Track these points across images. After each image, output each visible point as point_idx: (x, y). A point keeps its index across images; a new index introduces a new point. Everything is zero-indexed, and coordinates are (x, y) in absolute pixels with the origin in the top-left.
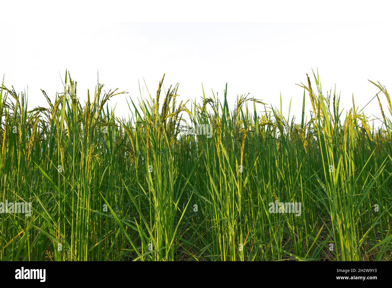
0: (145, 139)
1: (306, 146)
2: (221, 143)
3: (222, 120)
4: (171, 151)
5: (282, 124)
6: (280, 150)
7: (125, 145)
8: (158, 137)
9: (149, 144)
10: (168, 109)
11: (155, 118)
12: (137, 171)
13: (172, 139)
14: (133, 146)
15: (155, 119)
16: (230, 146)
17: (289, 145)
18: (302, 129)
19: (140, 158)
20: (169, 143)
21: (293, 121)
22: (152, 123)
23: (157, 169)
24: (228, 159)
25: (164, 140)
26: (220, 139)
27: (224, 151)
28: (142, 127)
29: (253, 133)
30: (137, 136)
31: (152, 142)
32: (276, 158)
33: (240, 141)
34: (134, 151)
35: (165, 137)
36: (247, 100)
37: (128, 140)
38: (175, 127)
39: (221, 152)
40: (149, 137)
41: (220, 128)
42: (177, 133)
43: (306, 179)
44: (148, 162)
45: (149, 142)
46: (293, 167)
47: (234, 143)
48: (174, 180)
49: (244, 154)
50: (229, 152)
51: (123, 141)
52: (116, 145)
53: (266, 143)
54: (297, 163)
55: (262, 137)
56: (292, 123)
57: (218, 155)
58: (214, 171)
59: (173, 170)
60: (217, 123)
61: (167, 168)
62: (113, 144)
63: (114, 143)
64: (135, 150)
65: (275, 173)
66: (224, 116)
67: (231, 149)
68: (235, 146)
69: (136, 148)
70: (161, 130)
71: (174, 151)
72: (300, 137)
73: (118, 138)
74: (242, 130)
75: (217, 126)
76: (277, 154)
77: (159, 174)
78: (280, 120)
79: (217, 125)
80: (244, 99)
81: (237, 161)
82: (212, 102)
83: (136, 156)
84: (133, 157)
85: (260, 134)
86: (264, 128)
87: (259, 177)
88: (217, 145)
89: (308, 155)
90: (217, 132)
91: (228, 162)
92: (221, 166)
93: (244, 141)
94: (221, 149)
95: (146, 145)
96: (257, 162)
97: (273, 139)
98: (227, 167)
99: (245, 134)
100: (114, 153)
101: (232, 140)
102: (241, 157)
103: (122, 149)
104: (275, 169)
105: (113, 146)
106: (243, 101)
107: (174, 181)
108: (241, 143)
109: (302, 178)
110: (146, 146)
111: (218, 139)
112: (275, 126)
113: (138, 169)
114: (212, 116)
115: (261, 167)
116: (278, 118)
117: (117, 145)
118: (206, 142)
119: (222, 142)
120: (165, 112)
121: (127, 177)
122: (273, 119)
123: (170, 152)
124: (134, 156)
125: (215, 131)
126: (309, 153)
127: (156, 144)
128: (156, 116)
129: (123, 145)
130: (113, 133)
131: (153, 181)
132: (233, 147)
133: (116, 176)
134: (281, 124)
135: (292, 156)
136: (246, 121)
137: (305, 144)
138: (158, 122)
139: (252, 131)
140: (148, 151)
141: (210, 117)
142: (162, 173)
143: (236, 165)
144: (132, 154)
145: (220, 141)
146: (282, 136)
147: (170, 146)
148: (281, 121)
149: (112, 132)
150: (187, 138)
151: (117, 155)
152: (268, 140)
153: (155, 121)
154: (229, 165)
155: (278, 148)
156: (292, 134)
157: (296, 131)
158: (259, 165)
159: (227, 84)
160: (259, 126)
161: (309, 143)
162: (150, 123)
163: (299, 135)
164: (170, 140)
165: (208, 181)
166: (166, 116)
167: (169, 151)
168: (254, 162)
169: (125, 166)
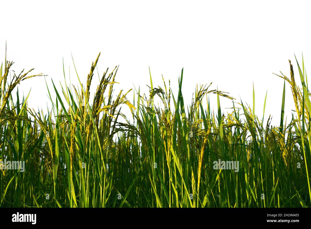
0: (69, 141)
1: (285, 156)
2: (172, 150)
3: (175, 117)
4: (103, 157)
5: (255, 125)
6: (251, 161)
7: (40, 148)
8: (87, 138)
9: (74, 147)
10: (102, 100)
11: (84, 111)
12: (55, 184)
13: (106, 140)
14: (51, 150)
15: (83, 113)
16: (184, 153)
17: (264, 153)
18: (280, 133)
19: (61, 166)
20: (102, 146)
21: (269, 122)
22: (79, 118)
23: (84, 182)
24: (181, 171)
25: (95, 142)
26: (171, 143)
27: (177, 161)
28: (65, 124)
29: (216, 136)
30: (58, 136)
31: (78, 144)
32: (245, 171)
33: (199, 147)
34: (52, 157)
35: (96, 139)
36: (209, 92)
37: (44, 141)
38: (110, 125)
39: (172, 161)
40: (74, 138)
41: (171, 129)
42: (113, 133)
43: (285, 201)
44: (71, 172)
45: (74, 144)
46: (268, 184)
47: (190, 149)
48: (107, 197)
49: (203, 165)
50: (183, 161)
51: (38, 142)
52: (27, 146)
53: (233, 150)
54: (274, 178)
55: (228, 142)
56: (268, 125)
57: (168, 165)
58: (162, 187)
59: (106, 184)
60: (168, 121)
61: (98, 181)
62: (23, 145)
63: (25, 143)
64: (54, 155)
65: (244, 192)
66: (177, 111)
67: (186, 157)
68: (192, 153)
69: (55, 152)
70: (91, 128)
71: (108, 157)
72: (278, 143)
73: (30, 136)
74: (201, 132)
75: (168, 126)
76: (248, 165)
77: (86, 189)
78: (252, 120)
79: (168, 124)
80: (205, 90)
81: (193, 174)
82: (162, 93)
83: (54, 163)
84: (51, 165)
85: (225, 137)
86: (231, 130)
87: (221, 196)
88: (168, 152)
89: (288, 168)
90: (168, 134)
91: (181, 175)
92: (171, 180)
93: (204, 147)
94: (172, 156)
95: (69, 147)
96: (220, 176)
97: (243, 145)
98: (180, 182)
99: (204, 137)
100: (24, 157)
101: (188, 146)
102: (199, 168)
103: (35, 153)
104: (244, 186)
105: (23, 148)
106: (203, 93)
107: (106, 199)
108: (199, 150)
109: (280, 199)
110: (70, 150)
111: (169, 144)
112: (245, 128)
113: (57, 181)
114: (161, 113)
115: (225, 182)
116: (250, 117)
117: (29, 146)
118: (152, 147)
119: (174, 148)
120: (98, 105)
121: (41, 192)
122: (243, 119)
123: (102, 159)
124: (51, 162)
125: (165, 132)
126: (289, 165)
127: (84, 148)
128: (85, 110)
129: (37, 147)
130: (24, 131)
131: (77, 198)
132: (189, 155)
133: (26, 190)
134: (253, 126)
135: (267, 169)
136: (206, 119)
137: (284, 154)
138: (88, 117)
139: (215, 134)
140: (72, 157)
141: (158, 113)
142: (91, 188)
143: (191, 179)
144: (49, 160)
145: (172, 146)
146: (255, 141)
147: (102, 150)
148: (253, 122)
149: (22, 128)
150: (128, 139)
151: (28, 161)
152: (236, 146)
153: (82, 116)
154: (183, 180)
155: (248, 158)
156: (267, 139)
157: (273, 135)
158: (224, 180)
159: (182, 70)
160: (224, 128)
161: (290, 151)
162: (75, 118)
163: (277, 140)
164: (102, 143)
165: (153, 200)
166: (99, 109)
167: (100, 157)
168: (216, 175)
169: (38, 176)
